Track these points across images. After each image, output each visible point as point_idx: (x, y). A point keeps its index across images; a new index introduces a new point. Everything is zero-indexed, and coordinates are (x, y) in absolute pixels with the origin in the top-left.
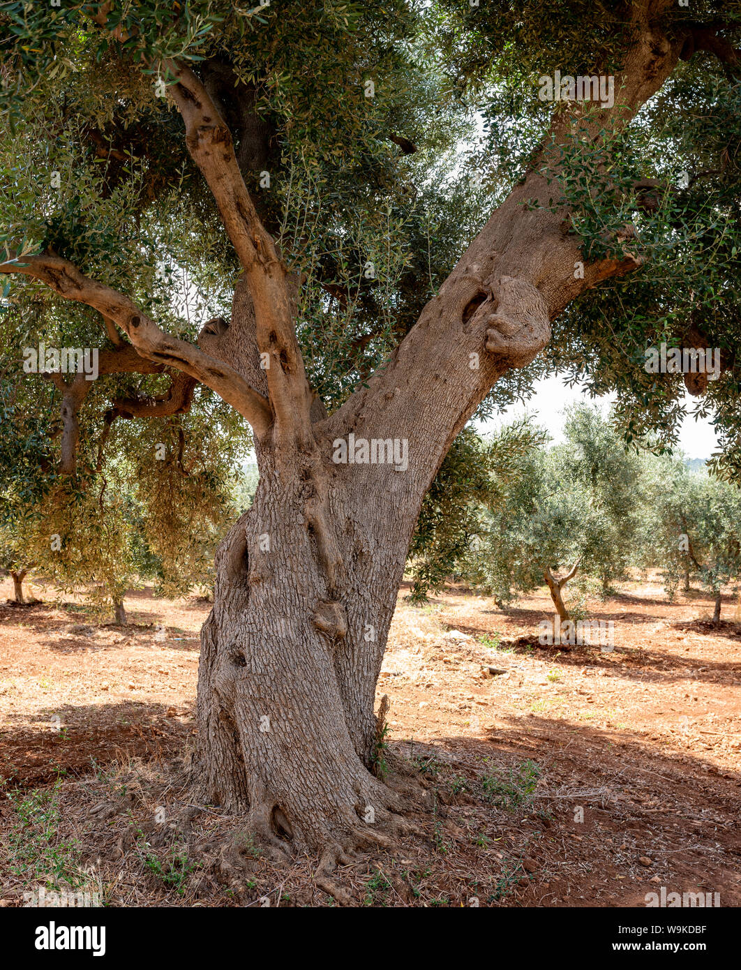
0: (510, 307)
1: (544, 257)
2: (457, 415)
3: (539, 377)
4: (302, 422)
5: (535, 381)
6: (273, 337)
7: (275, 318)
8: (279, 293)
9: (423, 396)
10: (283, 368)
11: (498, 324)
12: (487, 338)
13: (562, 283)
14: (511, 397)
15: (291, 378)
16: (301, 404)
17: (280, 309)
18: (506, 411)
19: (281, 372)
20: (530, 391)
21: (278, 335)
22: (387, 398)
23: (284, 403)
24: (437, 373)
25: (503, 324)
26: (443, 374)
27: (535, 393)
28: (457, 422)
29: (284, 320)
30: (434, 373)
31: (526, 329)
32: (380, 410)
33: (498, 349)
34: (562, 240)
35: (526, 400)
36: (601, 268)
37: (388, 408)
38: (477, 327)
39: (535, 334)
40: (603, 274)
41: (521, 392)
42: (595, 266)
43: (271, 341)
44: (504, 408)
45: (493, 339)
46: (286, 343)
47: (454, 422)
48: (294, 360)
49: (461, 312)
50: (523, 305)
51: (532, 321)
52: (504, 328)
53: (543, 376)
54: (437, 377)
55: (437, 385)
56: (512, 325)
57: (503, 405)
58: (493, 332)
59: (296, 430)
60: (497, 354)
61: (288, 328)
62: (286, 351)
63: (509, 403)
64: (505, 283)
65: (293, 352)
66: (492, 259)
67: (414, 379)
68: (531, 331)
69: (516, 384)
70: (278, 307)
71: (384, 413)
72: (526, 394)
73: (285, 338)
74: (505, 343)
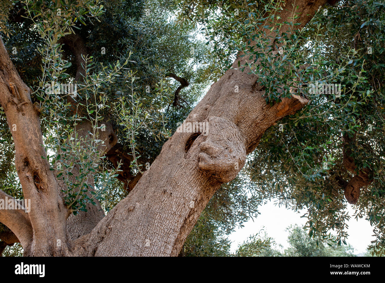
0: (215, 136)
1: (239, 103)
2: (182, 221)
3: (261, 204)
4: (55, 233)
5: (259, 206)
6: (27, 162)
7: (27, 147)
8: (31, 127)
9: (156, 207)
10: (37, 187)
11: (206, 148)
12: (199, 159)
13: (254, 121)
14: (246, 217)
15: (44, 195)
16: (54, 217)
17: (31, 139)
18: (243, 226)
19: (34, 190)
20: (257, 213)
21: (30, 160)
22: (129, 211)
23: (37, 216)
24: (165, 188)
25: (210, 148)
26: (169, 189)
27: (260, 213)
28: (183, 227)
29: (35, 148)
30: (162, 189)
31: (227, 150)
32: (124, 220)
33: (207, 167)
34: (252, 92)
35: (254, 218)
36: (278, 109)
37: (130, 218)
38: (194, 154)
39: (233, 154)
40: (281, 113)
41: (251, 214)
42: (274, 107)
43: (25, 166)
44: (242, 224)
45: (203, 160)
46: (37, 167)
47: (180, 226)
48: (45, 180)
49: (184, 145)
50: (224, 134)
51: (231, 144)
52: (210, 151)
53: (263, 203)
54: (165, 192)
55: (165, 198)
56: (216, 148)
57: (242, 222)
58: (204, 155)
59: (49, 240)
60: (207, 171)
61: (39, 154)
62: (37, 174)
63: (245, 221)
64: (212, 120)
65: (44, 174)
66: (206, 109)
67: (149, 194)
68: (231, 152)
69: (248, 209)
70: (30, 137)
71: (126, 222)
72: (254, 214)
73: (35, 162)
74: (212, 162)
